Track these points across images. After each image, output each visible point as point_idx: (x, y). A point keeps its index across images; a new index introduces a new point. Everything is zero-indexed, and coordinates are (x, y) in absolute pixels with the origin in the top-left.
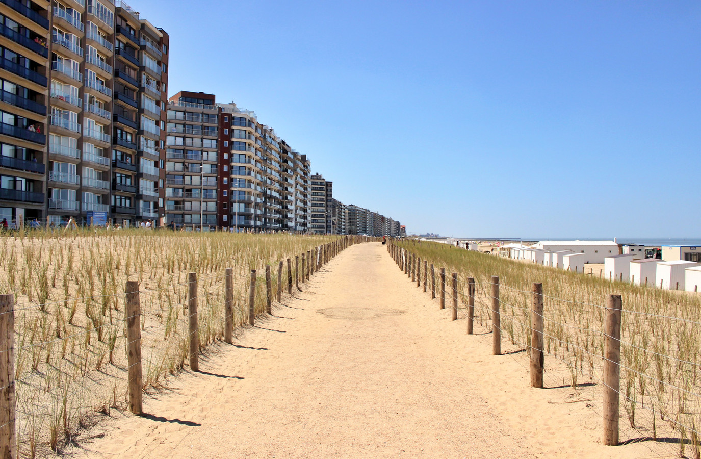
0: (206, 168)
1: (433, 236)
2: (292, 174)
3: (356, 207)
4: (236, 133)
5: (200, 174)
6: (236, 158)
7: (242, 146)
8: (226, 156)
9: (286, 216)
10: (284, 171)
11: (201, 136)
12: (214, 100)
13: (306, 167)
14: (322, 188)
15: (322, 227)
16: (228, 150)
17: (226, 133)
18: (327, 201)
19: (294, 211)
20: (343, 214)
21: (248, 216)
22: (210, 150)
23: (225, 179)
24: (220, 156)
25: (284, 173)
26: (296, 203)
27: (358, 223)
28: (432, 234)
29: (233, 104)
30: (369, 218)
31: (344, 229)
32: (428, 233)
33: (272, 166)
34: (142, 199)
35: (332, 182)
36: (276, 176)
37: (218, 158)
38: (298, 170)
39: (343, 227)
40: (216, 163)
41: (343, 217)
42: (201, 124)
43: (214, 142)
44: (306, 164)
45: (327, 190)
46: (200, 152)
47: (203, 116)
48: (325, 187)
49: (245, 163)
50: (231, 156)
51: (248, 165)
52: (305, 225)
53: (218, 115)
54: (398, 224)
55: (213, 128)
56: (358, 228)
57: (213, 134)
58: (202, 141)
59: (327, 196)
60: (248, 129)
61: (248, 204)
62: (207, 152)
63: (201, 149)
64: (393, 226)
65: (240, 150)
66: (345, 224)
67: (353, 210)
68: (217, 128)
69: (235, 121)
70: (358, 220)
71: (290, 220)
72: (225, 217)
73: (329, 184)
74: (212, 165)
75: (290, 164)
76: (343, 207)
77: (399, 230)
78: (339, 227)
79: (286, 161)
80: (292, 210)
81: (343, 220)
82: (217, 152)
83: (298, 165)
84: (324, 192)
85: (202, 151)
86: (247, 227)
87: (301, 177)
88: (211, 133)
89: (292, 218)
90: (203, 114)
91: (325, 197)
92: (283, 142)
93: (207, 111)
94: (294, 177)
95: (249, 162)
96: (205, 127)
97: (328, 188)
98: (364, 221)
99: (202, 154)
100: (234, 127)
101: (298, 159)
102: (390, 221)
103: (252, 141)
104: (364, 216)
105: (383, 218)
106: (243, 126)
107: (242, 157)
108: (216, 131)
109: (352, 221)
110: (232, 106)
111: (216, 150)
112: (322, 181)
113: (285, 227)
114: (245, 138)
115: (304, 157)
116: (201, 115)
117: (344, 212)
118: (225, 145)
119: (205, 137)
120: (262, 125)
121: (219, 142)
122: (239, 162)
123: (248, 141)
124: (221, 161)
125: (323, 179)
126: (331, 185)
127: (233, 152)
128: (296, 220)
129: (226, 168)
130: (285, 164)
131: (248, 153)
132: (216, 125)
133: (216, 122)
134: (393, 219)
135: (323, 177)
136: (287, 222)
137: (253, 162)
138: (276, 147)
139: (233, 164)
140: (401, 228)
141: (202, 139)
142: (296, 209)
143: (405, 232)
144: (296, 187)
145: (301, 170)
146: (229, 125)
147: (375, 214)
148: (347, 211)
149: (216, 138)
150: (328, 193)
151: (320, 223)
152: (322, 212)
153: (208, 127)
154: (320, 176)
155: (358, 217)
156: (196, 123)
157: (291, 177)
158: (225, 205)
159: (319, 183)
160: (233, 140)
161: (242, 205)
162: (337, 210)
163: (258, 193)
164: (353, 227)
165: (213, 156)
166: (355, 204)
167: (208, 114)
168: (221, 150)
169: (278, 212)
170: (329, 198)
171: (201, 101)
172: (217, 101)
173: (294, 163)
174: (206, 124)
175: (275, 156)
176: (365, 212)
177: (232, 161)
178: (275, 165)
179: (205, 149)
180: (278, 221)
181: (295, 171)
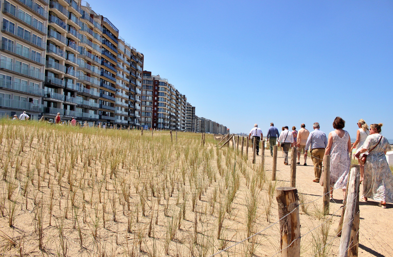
0: (148, 103)
1: (244, 135)
2: (180, 105)
3: (205, 119)
4: (160, 88)
5: (145, 106)
6: (160, 99)
7: (163, 94)
8: (156, 98)
9: (177, 124)
10: (177, 104)
11: (146, 90)
12: (151, 74)
13: (185, 101)
14: (190, 110)
15: (190, 129)
16: (157, 96)
17: (156, 89)
18: (192, 116)
19: (180, 122)
20: (198, 122)
21: (164, 124)
22: (149, 95)
23: (155, 108)
24: (153, 98)
25: (177, 105)
26: (181, 118)
27: (206, 127)
28: (244, 133)
29: (158, 76)
30: (211, 125)
31: (199, 130)
32: (241, 133)
33: (173, 102)
34: (136, 118)
35: (195, 107)
36: (174, 106)
37: (152, 99)
38: (182, 103)
39: (198, 129)
40: (151, 101)
41: (198, 124)
42: (146, 85)
43: (151, 92)
44: (185, 100)
45: (192, 111)
46: (145, 97)
47: (147, 81)
48: (191, 109)
49: (164, 101)
50: (158, 98)
51: (165, 102)
52: (184, 128)
53: (153, 81)
54: (226, 128)
55: (151, 86)
56: (206, 130)
57: (151, 89)
58: (146, 92)
59: (192, 114)
60: (165, 87)
61: (164, 119)
62: (148, 96)
63: (146, 95)
64: (223, 129)
65: (162, 96)
66: (199, 127)
67: (203, 120)
68: (153, 86)
69: (160, 84)
70: (205, 125)
71: (178, 125)
72: (155, 124)
73: (194, 108)
74: (150, 102)
75: (179, 100)
76: (198, 119)
77: (226, 131)
78: (196, 129)
79: (178, 99)
80: (179, 121)
81: (198, 125)
82: (152, 97)
83: (182, 101)
84: (191, 112)
85: (146, 96)
86: (164, 128)
87: (183, 106)
88: (150, 88)
89: (179, 125)
90: (147, 80)
91: (191, 114)
92: (177, 91)
93: (148, 79)
94: (181, 106)
95: (165, 101)
96: (148, 86)
97: (193, 110)
98: (208, 126)
99: (146, 97)
100: (159, 86)
101: (182, 97)
102: (221, 126)
103: (166, 92)
104: (208, 123)
105: (218, 125)
106: (163, 86)
107: (163, 99)
108: (152, 88)
109: (202, 126)
110: (158, 77)
111: (152, 96)
112: (190, 106)
113: (177, 129)
114: (164, 91)
115: (184, 96)
116: (146, 81)
117: (199, 121)
118: (156, 94)
119: (147, 90)
120: (170, 84)
121: (153, 92)
122: (161, 101)
123: (165, 92)
124: (154, 101)
125: (191, 106)
126: (195, 109)
127: (159, 97)
128: (181, 126)
129: (156, 103)
130: (177, 101)
131: (165, 97)
132: (152, 85)
133: (152, 84)
134: (223, 125)
135: (191, 105)
136: (177, 127)
137: (167, 101)
138: (174, 93)
139: (159, 102)
140: (227, 130)
141: (146, 91)
142: (181, 121)
143: (229, 132)
144: (181, 110)
145: (183, 102)
146: (157, 85)
147: (214, 122)
148: (200, 121)
149: (152, 90)
150: (193, 112)
151: (189, 127)
152: (190, 122)
153: (149, 86)
154: (189, 104)
155: (205, 124)
156: (144, 84)
157: (179, 106)
158: (155, 119)
159: (189, 108)
160: (159, 91)
161: (162, 120)
162: (196, 120)
163: (168, 114)
164: (203, 129)
165: (150, 98)
166: (204, 117)
167: (149, 81)
168: (154, 95)
169: (174, 122)
170: (193, 115)
171: (146, 75)
172: (152, 74)
173: (181, 99)
174: (148, 85)
175: (174, 97)
176: (209, 121)
177: (158, 101)
178: (174, 101)
179: (147, 95)
180: (174, 126)
181: (181, 103)
